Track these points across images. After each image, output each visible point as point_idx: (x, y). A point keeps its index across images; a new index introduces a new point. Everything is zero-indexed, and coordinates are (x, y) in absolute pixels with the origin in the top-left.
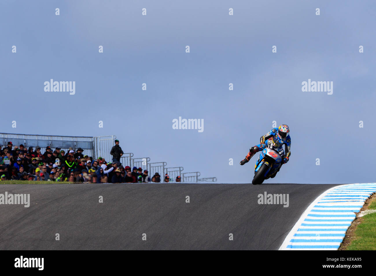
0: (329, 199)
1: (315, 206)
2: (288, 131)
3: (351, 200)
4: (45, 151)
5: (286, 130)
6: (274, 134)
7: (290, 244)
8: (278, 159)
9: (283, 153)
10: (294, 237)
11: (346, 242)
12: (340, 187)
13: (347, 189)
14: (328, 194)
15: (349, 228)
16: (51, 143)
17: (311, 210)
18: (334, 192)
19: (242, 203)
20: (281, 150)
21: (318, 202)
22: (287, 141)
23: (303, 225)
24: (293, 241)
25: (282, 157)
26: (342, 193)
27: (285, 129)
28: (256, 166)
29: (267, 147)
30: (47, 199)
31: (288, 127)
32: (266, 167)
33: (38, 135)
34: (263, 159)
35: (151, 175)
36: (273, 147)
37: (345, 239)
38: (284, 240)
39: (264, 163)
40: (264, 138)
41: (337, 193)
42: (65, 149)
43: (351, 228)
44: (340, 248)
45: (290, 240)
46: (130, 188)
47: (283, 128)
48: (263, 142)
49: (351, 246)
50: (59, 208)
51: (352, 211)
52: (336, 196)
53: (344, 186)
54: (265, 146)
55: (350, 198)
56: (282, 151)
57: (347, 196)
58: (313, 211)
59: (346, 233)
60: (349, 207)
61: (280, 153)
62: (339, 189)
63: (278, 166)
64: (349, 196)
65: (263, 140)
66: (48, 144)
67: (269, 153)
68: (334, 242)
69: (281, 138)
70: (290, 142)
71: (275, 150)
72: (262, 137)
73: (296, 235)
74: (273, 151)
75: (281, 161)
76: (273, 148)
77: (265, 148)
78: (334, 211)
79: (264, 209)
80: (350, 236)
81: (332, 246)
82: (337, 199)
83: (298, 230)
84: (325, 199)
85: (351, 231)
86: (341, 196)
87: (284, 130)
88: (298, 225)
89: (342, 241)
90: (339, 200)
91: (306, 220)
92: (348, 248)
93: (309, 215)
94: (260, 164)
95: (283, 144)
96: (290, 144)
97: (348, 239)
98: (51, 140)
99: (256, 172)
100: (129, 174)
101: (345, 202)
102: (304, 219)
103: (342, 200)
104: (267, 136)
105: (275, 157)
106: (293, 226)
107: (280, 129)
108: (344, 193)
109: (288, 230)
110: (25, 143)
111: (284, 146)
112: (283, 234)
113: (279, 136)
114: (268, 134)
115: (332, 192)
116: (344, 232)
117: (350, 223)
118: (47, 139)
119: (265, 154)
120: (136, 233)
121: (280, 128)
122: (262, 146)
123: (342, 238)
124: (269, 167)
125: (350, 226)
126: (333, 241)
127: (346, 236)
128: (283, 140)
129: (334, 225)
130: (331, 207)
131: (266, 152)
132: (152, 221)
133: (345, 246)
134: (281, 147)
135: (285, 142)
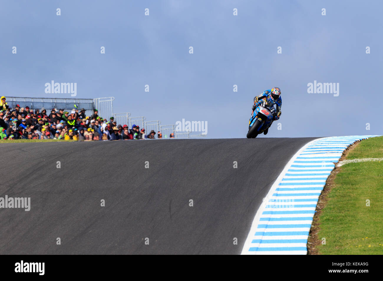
0: (310, 151)
1: (298, 158)
2: (280, 93)
3: (330, 152)
4: (50, 112)
5: (278, 93)
6: (267, 95)
7: (276, 192)
8: (269, 116)
9: (275, 111)
10: (279, 186)
11: (327, 190)
12: (319, 140)
13: (326, 142)
14: (309, 146)
15: (329, 177)
16: (56, 105)
17: (294, 161)
18: (315, 145)
19: (231, 156)
20: (272, 108)
21: (300, 154)
22: (279, 102)
23: (287, 175)
24: (278, 189)
25: (273, 114)
26: (322, 146)
27: (277, 91)
28: (250, 122)
29: (260, 105)
30: (54, 156)
31: (280, 90)
32: (259, 123)
33: (44, 98)
34: (257, 116)
35: (148, 132)
36: (266, 105)
37: (325, 187)
38: (270, 189)
39: (257, 119)
40: (257, 98)
41: (317, 146)
42: (68, 110)
43: (331, 177)
44: (321, 195)
45: (276, 189)
46: (129, 144)
47: (276, 91)
48: (256, 101)
49: (331, 193)
50: (65, 164)
51: (331, 161)
52: (316, 148)
53: (323, 139)
54: (258, 105)
55: (329, 150)
56: (274, 109)
57: (327, 148)
58: (295, 162)
59: (327, 181)
60: (329, 158)
61: (272, 111)
62: (319, 142)
63: (270, 122)
64: (328, 148)
65: (256, 100)
66: (53, 106)
67: (262, 111)
68: (316, 190)
69: (273, 100)
70: (281, 103)
71: (267, 108)
72: (256, 97)
73: (280, 184)
74: (265, 110)
75: (272, 117)
76: (266, 107)
77: (258, 106)
78: (315, 162)
79: (251, 161)
80: (330, 184)
81: (314, 193)
82: (317, 151)
83: (282, 179)
84: (306, 151)
85: (331, 179)
86: (321, 148)
87: (276, 93)
88: (282, 175)
89: (323, 188)
90: (319, 152)
91: (289, 170)
92: (328, 195)
93: (292, 166)
94: (254, 120)
95: (275, 104)
96: (281, 104)
97: (328, 187)
98: (55, 102)
99: (250, 127)
100: (126, 132)
101: (324, 153)
102: (288, 170)
103: (321, 152)
104: (260, 97)
105: (267, 114)
106: (278, 176)
107: (273, 92)
108: (324, 146)
109: (274, 180)
110: (32, 106)
111: (275, 106)
112: (269, 184)
113: (271, 97)
114: (261, 95)
115: (313, 145)
116: (324, 181)
117: (329, 172)
118: (52, 102)
119: (259, 111)
120: (135, 185)
121: (272, 90)
122: (256, 104)
123: (322, 186)
124: (262, 123)
125: (330, 175)
126: (314, 189)
127: (326, 184)
128: (274, 101)
129: (315, 174)
130: (312, 158)
131: (259, 110)
132: (150, 174)
133: (325, 193)
134: (272, 106)
135: (276, 103)
